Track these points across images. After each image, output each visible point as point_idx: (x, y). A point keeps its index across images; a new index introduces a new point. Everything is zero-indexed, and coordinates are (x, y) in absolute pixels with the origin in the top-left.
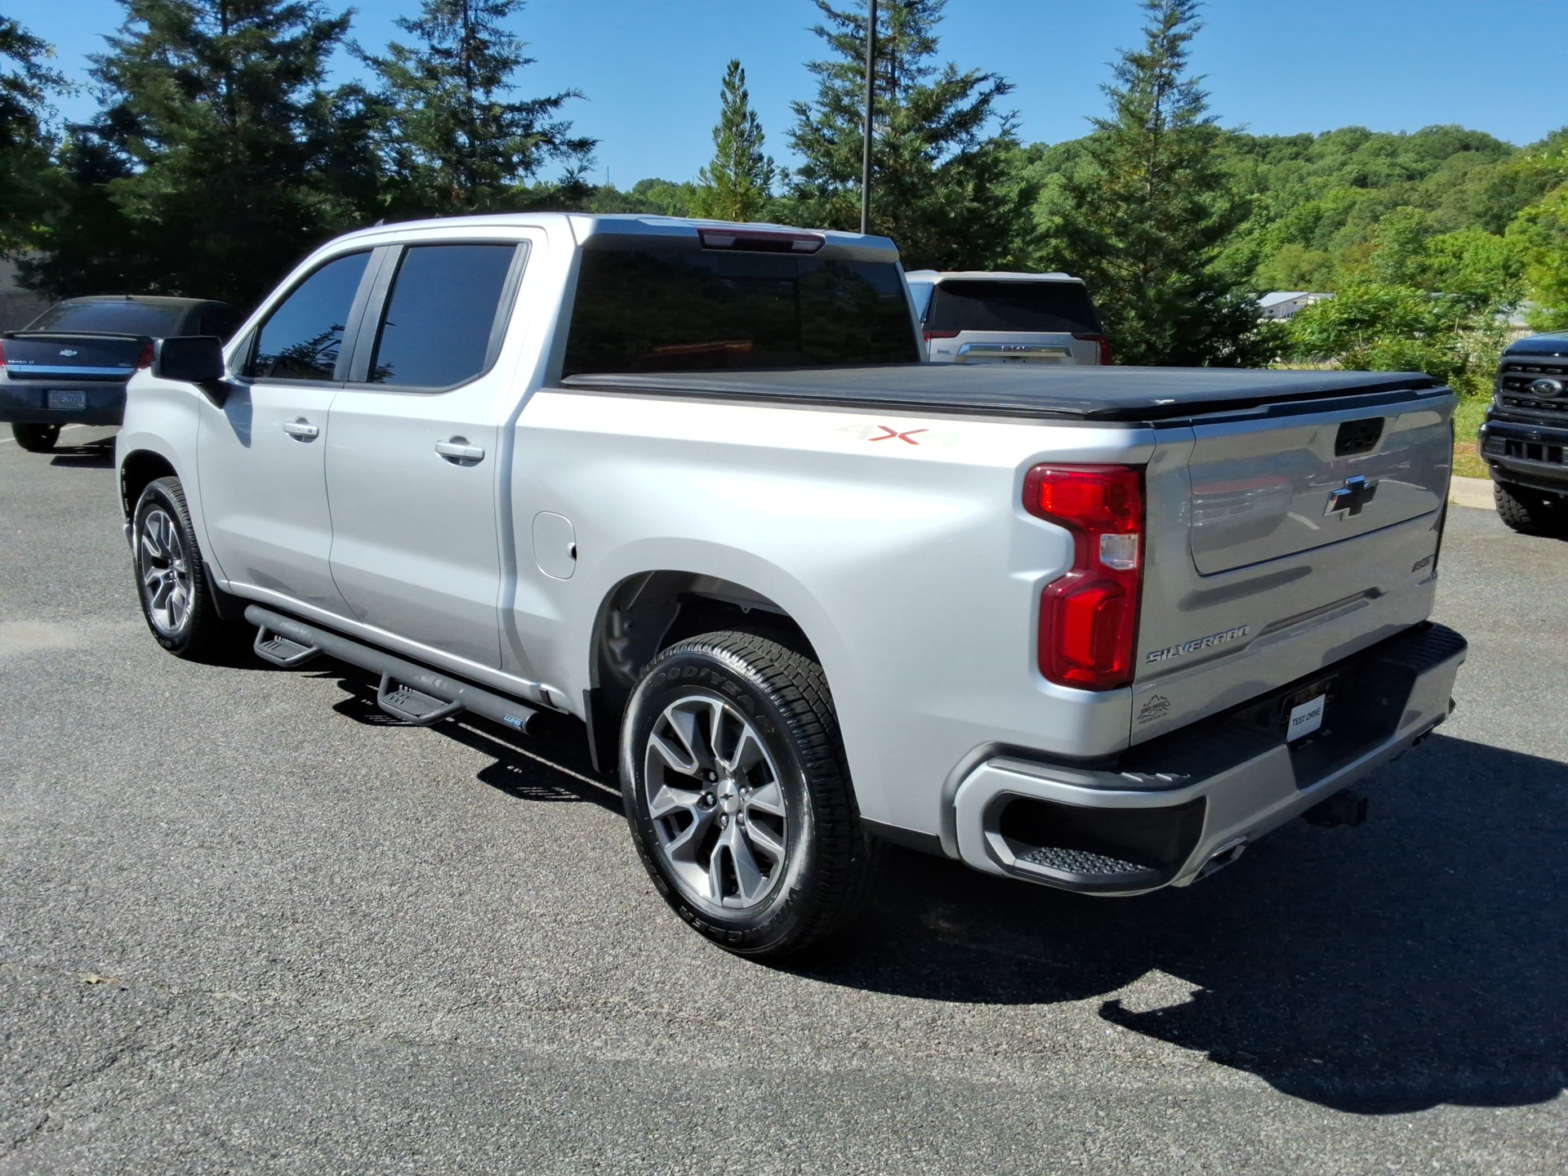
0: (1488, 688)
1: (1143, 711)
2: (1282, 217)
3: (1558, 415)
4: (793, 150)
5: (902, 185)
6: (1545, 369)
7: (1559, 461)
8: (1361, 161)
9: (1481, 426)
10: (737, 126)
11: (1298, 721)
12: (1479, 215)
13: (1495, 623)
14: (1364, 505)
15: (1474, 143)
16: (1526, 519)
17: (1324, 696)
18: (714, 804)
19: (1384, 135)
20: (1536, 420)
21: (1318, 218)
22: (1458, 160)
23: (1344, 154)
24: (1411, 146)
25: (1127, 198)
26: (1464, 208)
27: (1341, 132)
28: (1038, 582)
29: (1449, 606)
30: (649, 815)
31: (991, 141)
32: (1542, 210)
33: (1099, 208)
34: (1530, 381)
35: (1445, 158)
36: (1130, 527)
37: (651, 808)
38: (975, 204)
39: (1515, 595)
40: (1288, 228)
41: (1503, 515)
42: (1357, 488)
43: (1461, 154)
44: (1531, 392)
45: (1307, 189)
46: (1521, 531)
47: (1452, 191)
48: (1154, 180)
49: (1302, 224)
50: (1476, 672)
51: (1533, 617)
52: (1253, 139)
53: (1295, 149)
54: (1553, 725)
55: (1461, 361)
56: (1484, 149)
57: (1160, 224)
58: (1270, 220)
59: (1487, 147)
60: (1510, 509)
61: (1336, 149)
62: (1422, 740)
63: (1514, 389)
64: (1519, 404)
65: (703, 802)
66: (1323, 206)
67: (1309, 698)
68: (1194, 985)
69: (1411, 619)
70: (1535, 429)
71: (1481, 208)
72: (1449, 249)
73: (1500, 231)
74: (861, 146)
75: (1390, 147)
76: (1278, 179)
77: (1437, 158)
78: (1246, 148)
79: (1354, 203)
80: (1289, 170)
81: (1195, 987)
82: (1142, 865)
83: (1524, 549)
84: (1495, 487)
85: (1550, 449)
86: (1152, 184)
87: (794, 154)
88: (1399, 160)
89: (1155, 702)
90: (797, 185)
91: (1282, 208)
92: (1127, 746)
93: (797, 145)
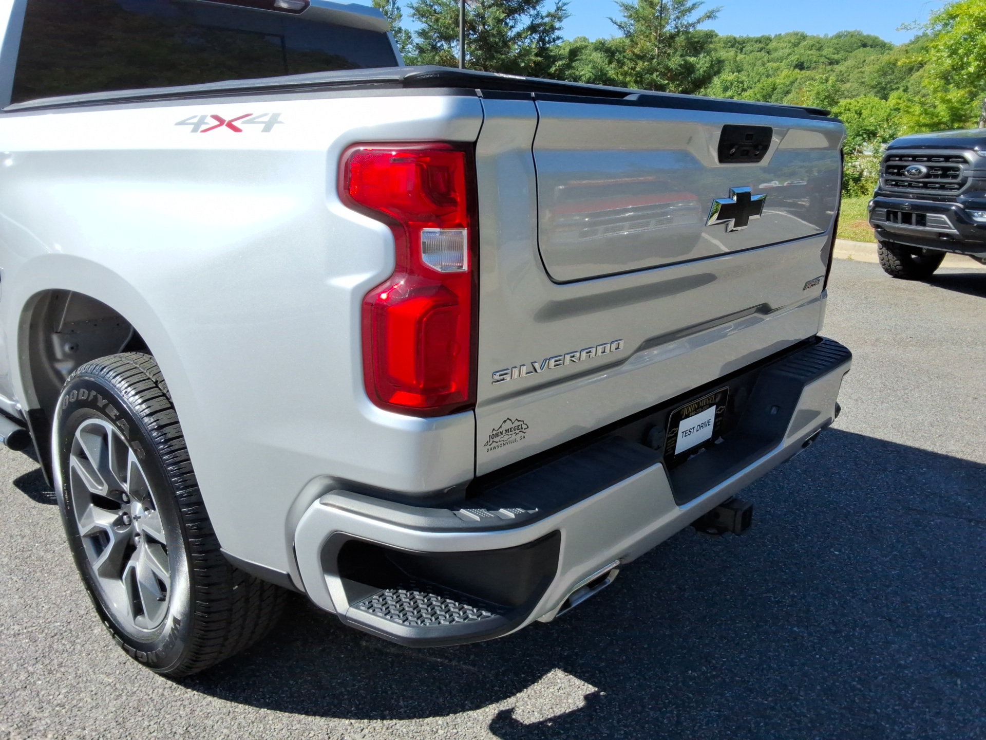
0: (871, 389)
1: (491, 437)
2: (751, 88)
3: (924, 191)
4: (412, 19)
5: (488, 44)
6: (915, 158)
7: (924, 225)
8: (801, 53)
9: (869, 202)
10: (383, 7)
11: (686, 433)
12: (873, 87)
13: (877, 340)
14: (751, 218)
15: (870, 43)
16: (899, 268)
17: (714, 407)
18: (130, 524)
19: (814, 37)
20: (908, 195)
21: (774, 89)
22: (861, 53)
23: (790, 48)
24: (831, 44)
25: (641, 57)
26: (863, 83)
27: (787, 35)
28: (356, 289)
29: (844, 328)
30: (78, 533)
31: (549, 15)
32: (913, 60)
33: (623, 64)
34: (905, 167)
35: (851, 52)
36: (457, 221)
37: (80, 526)
38: (539, 59)
39: (891, 319)
40: (756, 95)
41: (884, 265)
42: (744, 198)
43: (862, 49)
44: (905, 175)
45: (767, 71)
46: (896, 276)
47: (857, 71)
48: (660, 46)
49: (764, 92)
50: (861, 377)
51: (904, 335)
52: (735, 39)
53: (761, 45)
54: (920, 418)
55: (858, 173)
56: (875, 47)
57: (663, 75)
58: (744, 90)
59: (877, 45)
60: (888, 261)
61: (785, 45)
62: (811, 442)
63: (893, 174)
64: (897, 185)
65: (119, 523)
66: (777, 81)
67: (699, 409)
68: (590, 686)
69: (803, 335)
70: (907, 202)
71: (874, 83)
72: (853, 110)
73: (885, 97)
74: (458, 16)
75: (818, 45)
76: (749, 64)
77: (847, 51)
78: (730, 44)
79: (797, 79)
80: (756, 59)
81: (591, 689)
82: (487, 610)
83: (898, 289)
84: (879, 246)
85: (918, 215)
86: (659, 48)
87: (413, 21)
88: (824, 53)
89: (508, 425)
90: (417, 44)
91: (751, 83)
92: (471, 476)
93: (415, 14)
